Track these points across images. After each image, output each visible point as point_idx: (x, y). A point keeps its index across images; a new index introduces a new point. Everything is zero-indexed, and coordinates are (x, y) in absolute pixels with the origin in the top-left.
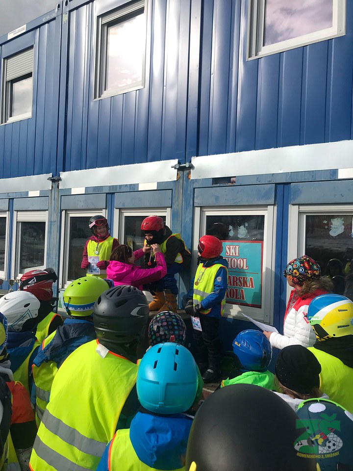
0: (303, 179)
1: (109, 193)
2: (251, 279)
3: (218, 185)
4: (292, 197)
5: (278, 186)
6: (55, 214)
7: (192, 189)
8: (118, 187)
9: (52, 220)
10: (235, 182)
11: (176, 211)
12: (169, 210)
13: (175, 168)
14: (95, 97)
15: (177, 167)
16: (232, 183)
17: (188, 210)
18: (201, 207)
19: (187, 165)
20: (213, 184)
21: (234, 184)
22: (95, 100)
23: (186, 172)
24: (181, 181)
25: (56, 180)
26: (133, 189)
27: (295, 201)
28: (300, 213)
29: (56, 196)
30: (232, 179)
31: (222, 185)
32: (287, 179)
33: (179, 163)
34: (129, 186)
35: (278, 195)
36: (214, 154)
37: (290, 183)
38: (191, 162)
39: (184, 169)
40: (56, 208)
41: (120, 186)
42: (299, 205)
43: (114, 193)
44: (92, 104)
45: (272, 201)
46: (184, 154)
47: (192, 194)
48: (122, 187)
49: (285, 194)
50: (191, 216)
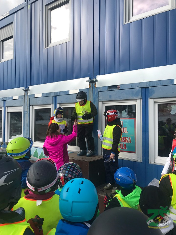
0: (156, 85)
1: (54, 96)
2: (130, 138)
3: (111, 90)
4: (150, 94)
5: (143, 89)
6: (27, 108)
7: (97, 92)
8: (59, 94)
9: (25, 111)
10: (120, 88)
13: (88, 82)
17: (96, 103)
18: (102, 101)
19: (94, 80)
20: (108, 89)
21: (119, 89)
22: (46, 48)
23: (94, 84)
24: (91, 88)
25: (26, 90)
26: (66, 93)
27: (152, 96)
28: (155, 103)
29: (27, 99)
30: (118, 86)
31: (113, 89)
32: (147, 85)
33: (90, 79)
34: (64, 92)
36: (108, 74)
37: (149, 87)
38: (96, 78)
39: (92, 82)
40: (27, 105)
41: (60, 92)
42: (154, 98)
43: (56, 96)
44: (44, 50)
45: (140, 97)
46: (93, 74)
47: (97, 95)
48: (61, 93)
49: (146, 93)
50: (97, 106)
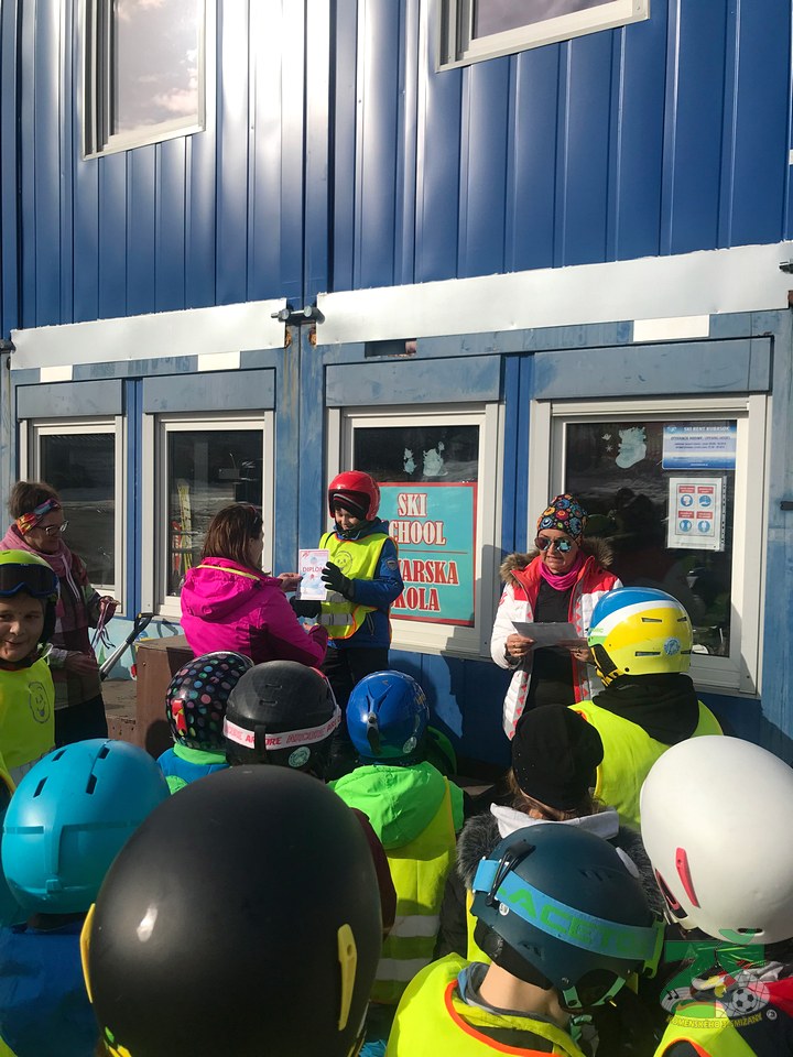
0: (560, 343)
1: (128, 379)
2: (452, 565)
3: (378, 358)
4: (536, 384)
5: (508, 359)
6: (4, 430)
7: (320, 367)
8: (150, 368)
10: (415, 352)
11: (285, 417)
12: (269, 415)
13: (281, 320)
14: (88, 151)
15: (285, 317)
16: (409, 353)
17: (314, 414)
18: (341, 408)
19: (307, 312)
20: (366, 356)
21: (413, 356)
22: (89, 157)
23: (306, 328)
24: (295, 348)
25: (1, 350)
26: (184, 367)
27: (544, 392)
28: (554, 419)
29: (5, 388)
30: (408, 344)
31: (386, 358)
32: (527, 343)
33: (289, 307)
34: (174, 361)
35: (507, 381)
36: (367, 287)
37: (532, 353)
38: (315, 305)
39: (300, 321)
40: (6, 415)
41: (155, 362)
42: (552, 401)
43: (141, 378)
44: (81, 166)
45: (495, 395)
46: (300, 286)
47: (320, 379)
48: (159, 364)
49: (522, 376)
50: (320, 429)
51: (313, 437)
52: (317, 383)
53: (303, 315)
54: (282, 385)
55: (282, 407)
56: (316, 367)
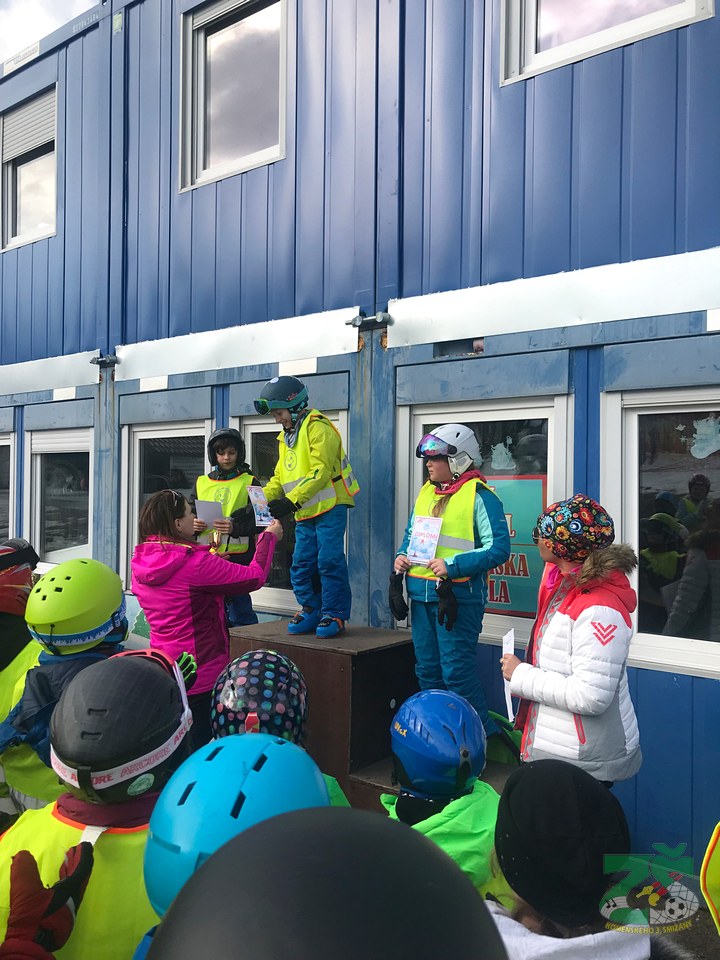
1: (216, 386)
2: (522, 557)
3: (446, 357)
4: (606, 376)
6: (108, 435)
7: (391, 368)
8: (235, 375)
9: (103, 447)
10: (482, 350)
11: (358, 417)
12: (343, 416)
13: (355, 326)
14: (184, 185)
15: (359, 323)
16: (476, 351)
17: (384, 413)
18: (411, 406)
19: (379, 317)
20: (434, 357)
21: (481, 354)
22: (184, 190)
23: (378, 333)
24: (367, 353)
25: (107, 364)
26: (267, 374)
27: (614, 384)
28: (625, 410)
29: (109, 397)
30: (475, 344)
31: (454, 357)
32: (595, 337)
33: (362, 314)
34: (258, 368)
36: (436, 292)
37: (601, 346)
38: (386, 311)
39: (372, 327)
40: (110, 422)
41: (241, 369)
42: (622, 392)
43: (226, 386)
45: (563, 387)
46: (372, 295)
47: (391, 380)
48: (244, 371)
49: (591, 370)
50: (391, 426)
51: (384, 435)
52: (388, 383)
53: (374, 321)
54: (355, 387)
55: (355, 408)
56: (388, 367)
